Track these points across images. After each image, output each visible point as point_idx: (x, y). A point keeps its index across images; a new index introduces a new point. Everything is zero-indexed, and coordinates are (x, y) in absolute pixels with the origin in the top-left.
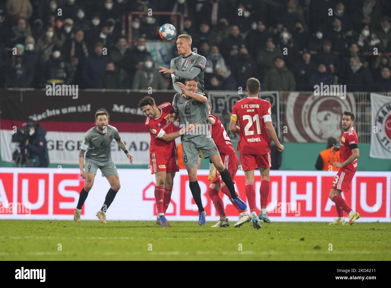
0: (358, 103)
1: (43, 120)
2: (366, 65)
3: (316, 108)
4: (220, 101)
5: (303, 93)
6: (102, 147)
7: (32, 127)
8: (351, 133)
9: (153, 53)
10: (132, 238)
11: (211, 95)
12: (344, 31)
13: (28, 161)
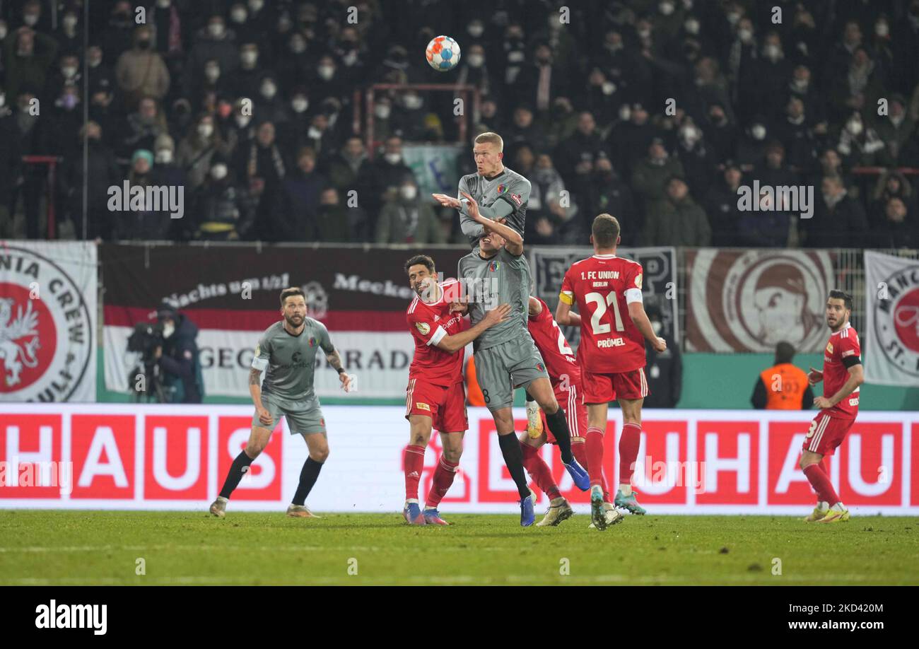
0: (839, 271)
1: (191, 306)
2: (854, 192)
3: (751, 282)
4: (556, 268)
5: (727, 250)
6: (295, 364)
7: (168, 321)
8: (845, 335)
9: (417, 170)
10: (375, 549)
11: (537, 256)
12: (810, 123)
13: (160, 390)
